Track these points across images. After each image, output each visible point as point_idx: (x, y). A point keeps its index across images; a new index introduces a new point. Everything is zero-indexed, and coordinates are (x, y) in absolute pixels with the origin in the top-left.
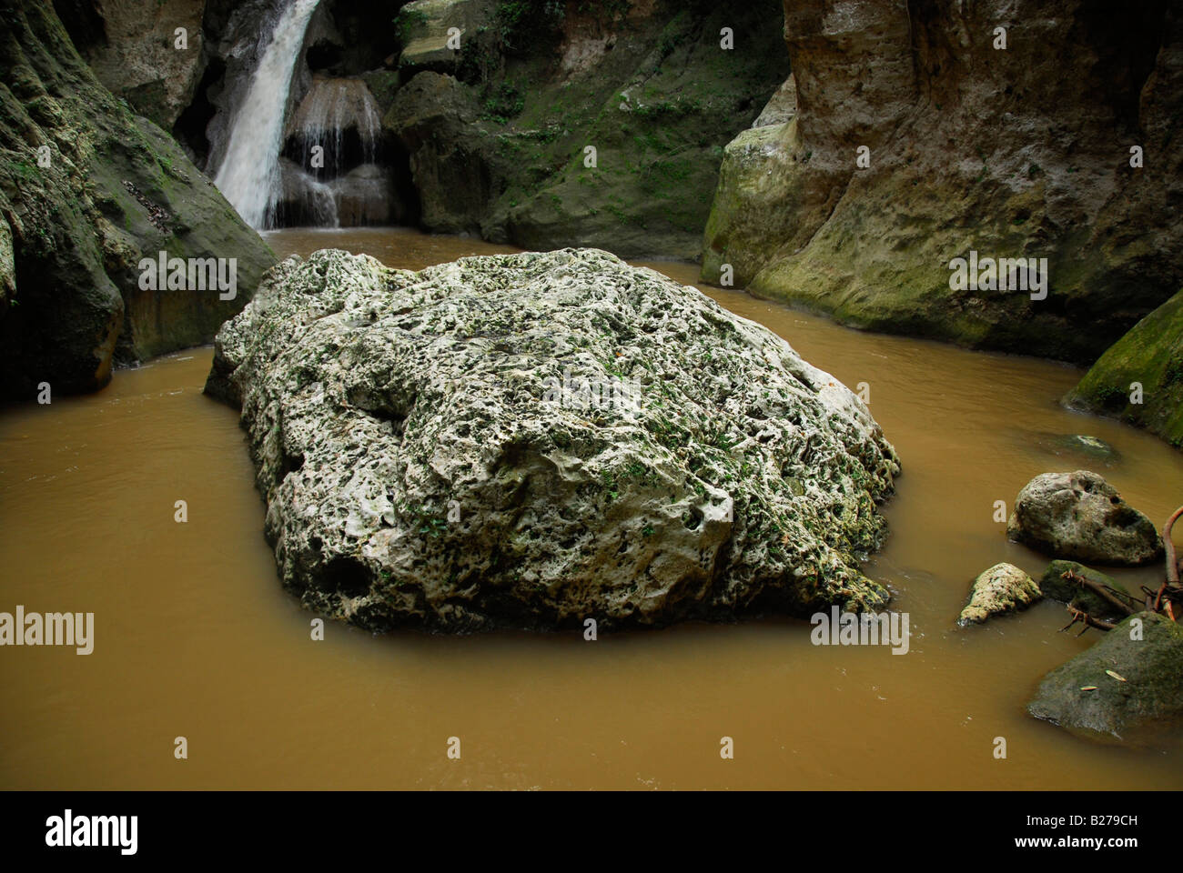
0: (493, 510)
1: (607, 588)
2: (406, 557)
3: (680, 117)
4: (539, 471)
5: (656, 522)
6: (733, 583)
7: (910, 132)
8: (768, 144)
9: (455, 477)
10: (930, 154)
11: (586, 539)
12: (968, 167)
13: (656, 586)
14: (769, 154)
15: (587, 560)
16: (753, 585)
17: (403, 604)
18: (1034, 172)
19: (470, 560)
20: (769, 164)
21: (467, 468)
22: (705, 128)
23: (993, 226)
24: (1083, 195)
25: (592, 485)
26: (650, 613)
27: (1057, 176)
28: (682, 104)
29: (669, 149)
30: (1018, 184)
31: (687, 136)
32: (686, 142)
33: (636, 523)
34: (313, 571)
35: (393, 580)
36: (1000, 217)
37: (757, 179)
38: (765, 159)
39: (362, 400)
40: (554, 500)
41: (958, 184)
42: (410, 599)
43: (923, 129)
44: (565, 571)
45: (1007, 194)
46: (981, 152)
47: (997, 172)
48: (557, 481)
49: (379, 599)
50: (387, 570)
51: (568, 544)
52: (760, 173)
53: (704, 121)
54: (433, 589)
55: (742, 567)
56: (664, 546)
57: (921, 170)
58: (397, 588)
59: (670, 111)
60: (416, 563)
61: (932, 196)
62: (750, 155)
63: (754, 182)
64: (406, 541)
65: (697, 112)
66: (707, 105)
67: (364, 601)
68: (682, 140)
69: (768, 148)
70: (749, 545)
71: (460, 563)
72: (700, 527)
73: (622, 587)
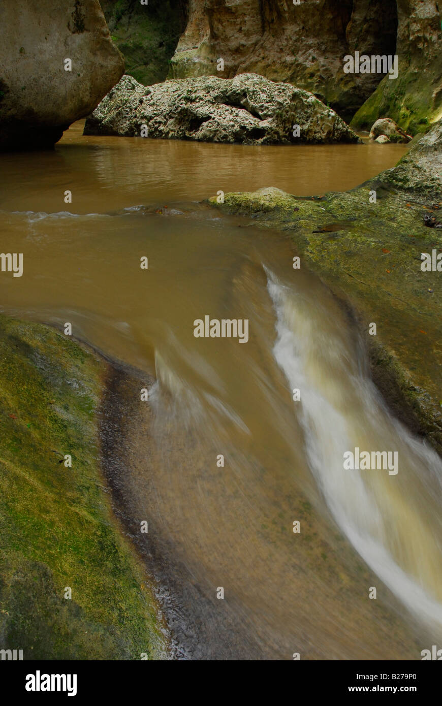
0: (292, 111)
1: (315, 133)
2: (274, 125)
3: (134, 51)
4: (299, 102)
5: (322, 116)
6: (336, 134)
7: (262, 47)
8: (195, 56)
9: (284, 102)
10: (272, 55)
11: (311, 119)
12: (289, 59)
13: (324, 133)
14: (196, 61)
15: (312, 124)
16: (340, 134)
17: (275, 137)
18: (314, 59)
19: (287, 125)
20: (197, 65)
21: (286, 100)
22: (146, 55)
23: (302, 80)
24: (330, 67)
25: (310, 105)
26: (324, 139)
27: (322, 60)
28: (134, 44)
29: (131, 67)
30: (308, 64)
31: (138, 60)
32: (138, 62)
33: (319, 116)
34: (245, 134)
35: (273, 130)
36: (303, 77)
37: (193, 72)
38: (195, 63)
39: (219, 100)
40: (303, 110)
41: (285, 65)
42: (276, 136)
43: (268, 46)
44: (309, 127)
45: (305, 68)
46: (294, 53)
47: (301, 60)
48: (303, 104)
49: (269, 136)
50: (271, 128)
51: (307, 121)
52: (194, 70)
53: (145, 52)
54: (281, 133)
55: (338, 130)
56: (324, 122)
57: (270, 62)
58: (274, 133)
59: (129, 48)
60: (277, 126)
61: (275, 72)
62: (187, 62)
63: (192, 74)
64: (274, 120)
65: (141, 48)
66: (145, 44)
67: (265, 138)
68: (136, 62)
69: (194, 59)
70: (338, 124)
71: (286, 126)
72: (330, 118)
73: (318, 132)
